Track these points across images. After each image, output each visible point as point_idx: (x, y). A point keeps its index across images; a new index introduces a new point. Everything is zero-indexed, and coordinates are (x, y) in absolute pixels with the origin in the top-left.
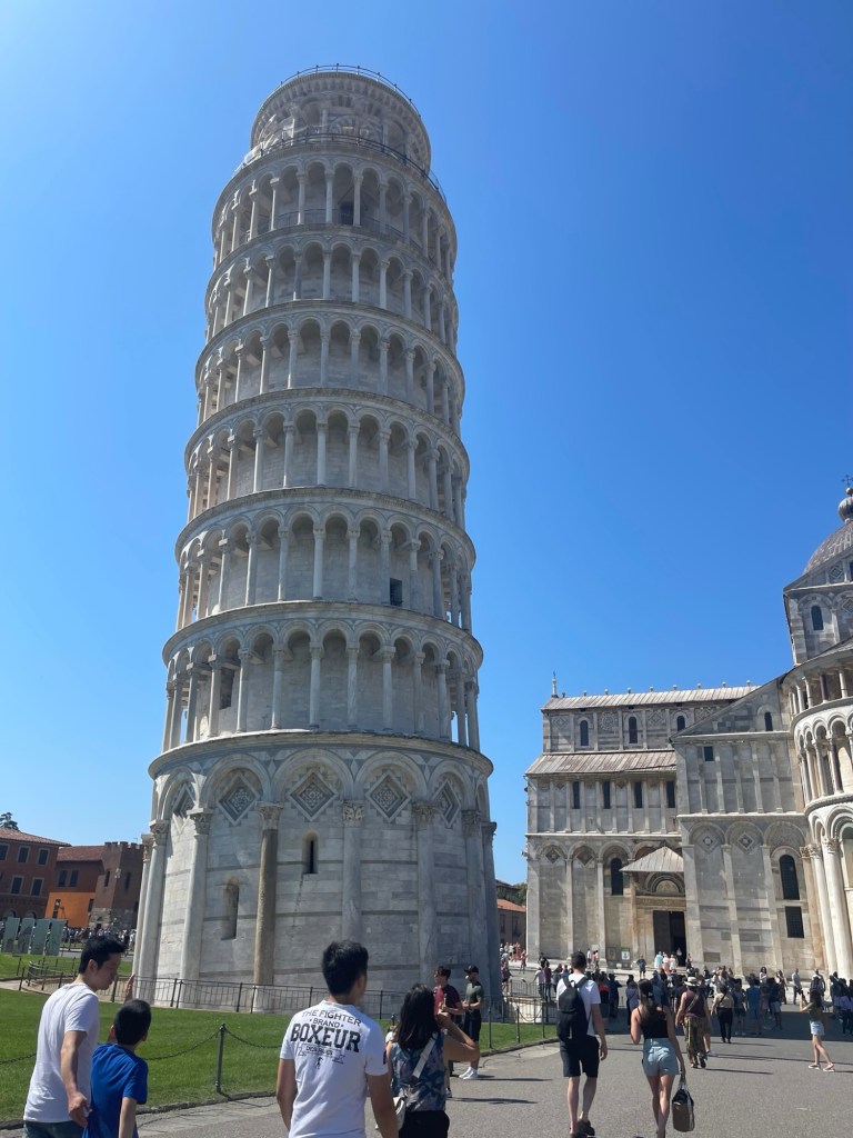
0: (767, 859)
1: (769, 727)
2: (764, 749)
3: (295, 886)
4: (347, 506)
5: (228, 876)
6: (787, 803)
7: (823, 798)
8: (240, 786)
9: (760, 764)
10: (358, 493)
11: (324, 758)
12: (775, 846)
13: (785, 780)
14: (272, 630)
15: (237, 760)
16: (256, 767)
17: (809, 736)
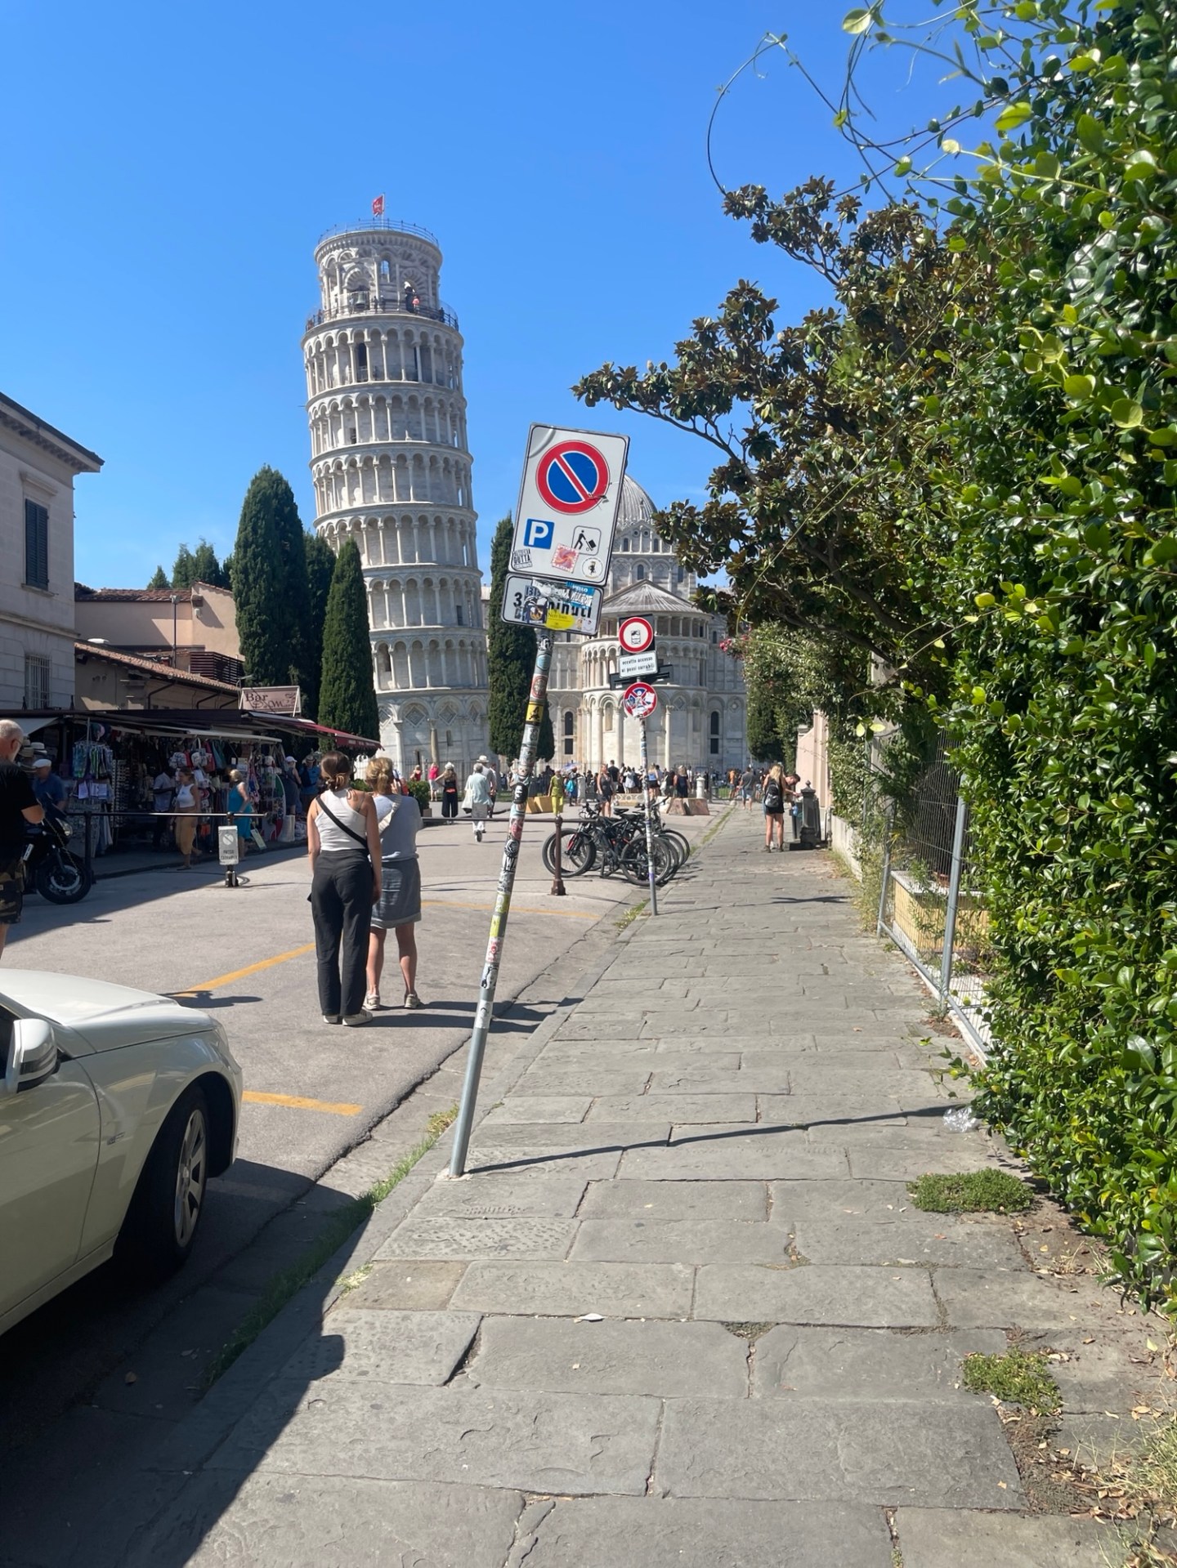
0: (559, 712)
1: (569, 640)
2: (565, 652)
3: (445, 751)
4: (448, 573)
5: (416, 748)
6: (573, 685)
7: (598, 687)
8: (415, 710)
9: (562, 661)
10: (452, 567)
11: (452, 699)
12: (564, 707)
13: (574, 671)
14: (421, 639)
15: (415, 700)
16: (425, 704)
17: (596, 653)
